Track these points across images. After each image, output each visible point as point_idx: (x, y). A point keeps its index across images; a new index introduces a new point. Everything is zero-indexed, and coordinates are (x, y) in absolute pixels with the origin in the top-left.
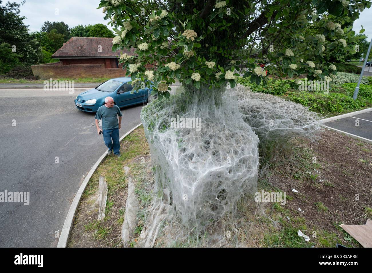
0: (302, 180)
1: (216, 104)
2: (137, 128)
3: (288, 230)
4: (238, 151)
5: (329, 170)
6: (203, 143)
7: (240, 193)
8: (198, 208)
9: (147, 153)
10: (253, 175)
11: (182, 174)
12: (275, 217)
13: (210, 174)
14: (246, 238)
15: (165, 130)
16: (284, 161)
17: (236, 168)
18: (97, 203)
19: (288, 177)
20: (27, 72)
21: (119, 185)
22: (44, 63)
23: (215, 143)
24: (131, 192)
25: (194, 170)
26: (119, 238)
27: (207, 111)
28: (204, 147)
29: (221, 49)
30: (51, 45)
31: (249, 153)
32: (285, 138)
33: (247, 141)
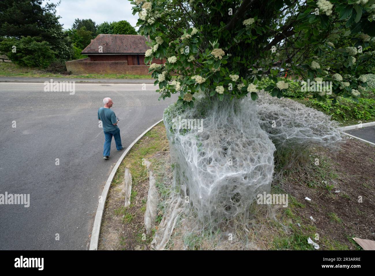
0: (317, 189)
1: (235, 111)
2: (157, 125)
3: (298, 236)
4: (254, 159)
5: (347, 182)
6: (221, 149)
7: (253, 197)
8: (213, 207)
9: (166, 150)
10: (267, 182)
11: (200, 175)
12: (286, 222)
13: (227, 179)
14: (256, 238)
15: (186, 134)
16: (299, 168)
17: (251, 174)
18: (123, 191)
19: (301, 184)
20: (61, 68)
21: (141, 178)
22: (75, 59)
23: (233, 149)
24: (152, 185)
25: (211, 173)
26: (143, 224)
27: (226, 118)
28: (222, 152)
29: (244, 59)
30: (81, 42)
31: (265, 162)
32: (302, 146)
33: (263, 150)
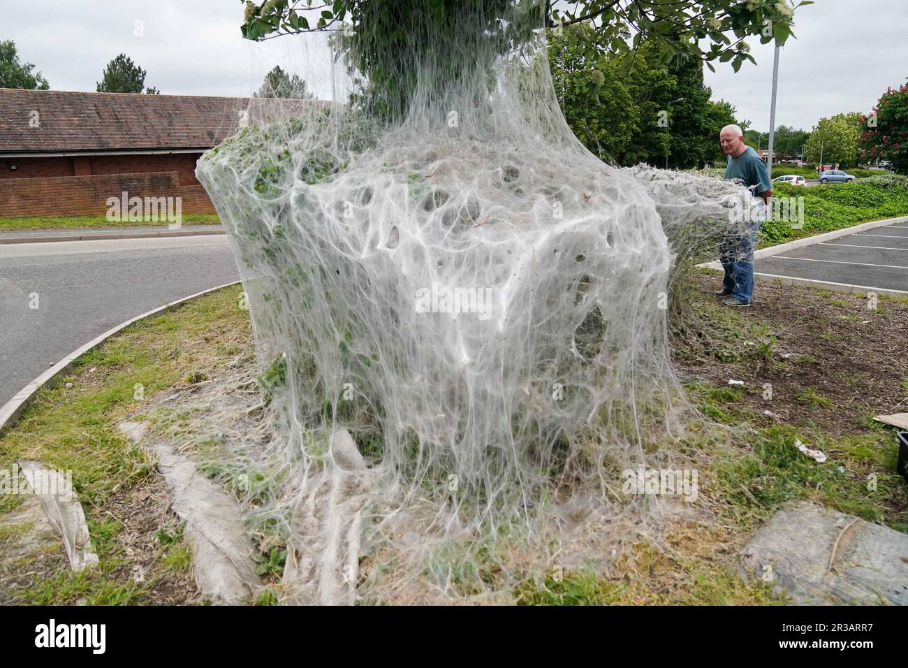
0: (741, 361)
5: (790, 338)
9: (199, 378)
16: (681, 322)
19: (703, 360)
25: (493, 245)
